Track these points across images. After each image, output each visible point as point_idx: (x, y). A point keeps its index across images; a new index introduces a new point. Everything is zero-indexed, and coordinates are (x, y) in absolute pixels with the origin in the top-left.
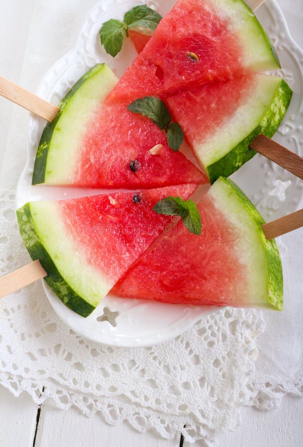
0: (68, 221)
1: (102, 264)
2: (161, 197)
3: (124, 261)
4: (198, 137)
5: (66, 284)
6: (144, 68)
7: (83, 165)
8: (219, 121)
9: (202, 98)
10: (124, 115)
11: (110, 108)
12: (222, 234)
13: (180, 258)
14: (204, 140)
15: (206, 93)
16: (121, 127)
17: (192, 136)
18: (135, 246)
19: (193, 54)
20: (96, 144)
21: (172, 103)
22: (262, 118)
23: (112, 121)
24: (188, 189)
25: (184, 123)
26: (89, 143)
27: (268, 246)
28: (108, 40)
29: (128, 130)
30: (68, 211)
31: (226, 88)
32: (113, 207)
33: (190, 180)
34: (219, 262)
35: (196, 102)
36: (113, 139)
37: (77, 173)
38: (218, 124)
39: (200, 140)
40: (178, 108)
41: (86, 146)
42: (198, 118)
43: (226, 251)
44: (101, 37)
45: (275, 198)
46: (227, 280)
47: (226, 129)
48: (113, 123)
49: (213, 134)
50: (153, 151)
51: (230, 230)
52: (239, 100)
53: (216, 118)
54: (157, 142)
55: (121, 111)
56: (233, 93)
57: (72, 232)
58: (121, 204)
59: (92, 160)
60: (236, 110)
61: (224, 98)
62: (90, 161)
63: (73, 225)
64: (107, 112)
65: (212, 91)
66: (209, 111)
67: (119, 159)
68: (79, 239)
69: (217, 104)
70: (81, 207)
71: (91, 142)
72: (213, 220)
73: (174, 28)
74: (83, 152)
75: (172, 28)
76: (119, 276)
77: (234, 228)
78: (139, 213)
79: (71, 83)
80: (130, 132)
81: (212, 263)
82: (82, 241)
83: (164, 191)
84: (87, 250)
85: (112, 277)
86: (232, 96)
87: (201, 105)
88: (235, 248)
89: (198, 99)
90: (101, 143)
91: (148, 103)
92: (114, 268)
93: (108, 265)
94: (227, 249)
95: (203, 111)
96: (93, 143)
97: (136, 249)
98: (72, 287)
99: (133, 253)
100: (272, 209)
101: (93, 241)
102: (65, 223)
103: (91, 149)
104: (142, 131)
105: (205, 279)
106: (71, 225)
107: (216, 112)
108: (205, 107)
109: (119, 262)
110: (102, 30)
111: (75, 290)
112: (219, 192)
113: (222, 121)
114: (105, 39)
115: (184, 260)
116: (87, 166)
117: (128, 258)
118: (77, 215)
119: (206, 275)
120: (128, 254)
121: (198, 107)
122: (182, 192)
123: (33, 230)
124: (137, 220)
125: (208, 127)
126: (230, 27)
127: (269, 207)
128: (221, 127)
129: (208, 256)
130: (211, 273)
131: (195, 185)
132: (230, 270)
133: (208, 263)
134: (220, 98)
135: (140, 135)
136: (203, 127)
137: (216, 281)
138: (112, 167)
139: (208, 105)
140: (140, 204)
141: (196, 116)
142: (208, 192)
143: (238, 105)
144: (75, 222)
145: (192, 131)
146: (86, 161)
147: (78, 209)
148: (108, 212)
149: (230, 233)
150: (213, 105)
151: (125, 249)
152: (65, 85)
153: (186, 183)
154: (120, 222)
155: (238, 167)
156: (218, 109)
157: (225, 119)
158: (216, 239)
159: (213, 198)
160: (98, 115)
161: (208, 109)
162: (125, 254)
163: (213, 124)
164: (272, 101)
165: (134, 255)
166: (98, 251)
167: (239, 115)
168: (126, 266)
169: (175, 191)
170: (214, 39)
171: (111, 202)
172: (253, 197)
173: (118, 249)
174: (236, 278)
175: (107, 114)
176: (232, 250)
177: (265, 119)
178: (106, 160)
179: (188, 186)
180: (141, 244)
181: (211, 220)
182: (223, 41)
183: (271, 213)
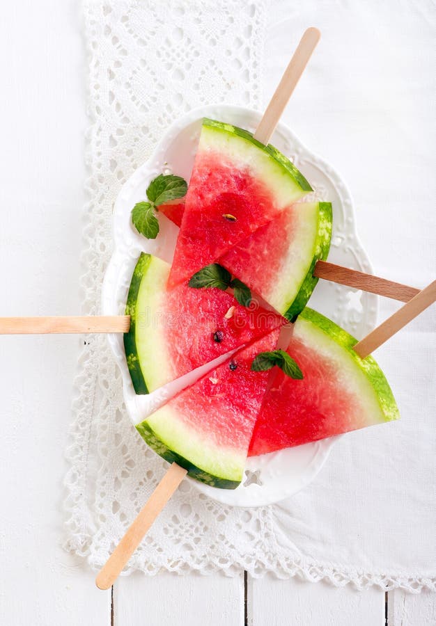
0: (186, 419)
1: (230, 440)
2: (254, 356)
3: (246, 428)
4: (264, 289)
5: (208, 474)
6: (189, 245)
7: (175, 361)
8: (277, 265)
9: (253, 249)
10: (188, 295)
11: (174, 294)
12: (322, 370)
13: (294, 406)
14: (270, 290)
15: (254, 242)
16: (191, 307)
17: (259, 290)
18: (250, 411)
19: (229, 216)
20: (177, 334)
21: (227, 265)
22: (314, 248)
23: (180, 305)
24: (274, 337)
25: (246, 279)
26: (170, 336)
27: (367, 367)
28: (144, 226)
29: (198, 307)
30: (181, 410)
31: (270, 230)
32: (217, 385)
33: (272, 328)
34: (330, 398)
35: (248, 255)
36: (190, 322)
37: (172, 370)
38: (277, 269)
39: (267, 291)
40: (235, 267)
41: (169, 341)
42: (257, 270)
43: (332, 386)
44: (136, 227)
45: (353, 311)
46: (343, 412)
47: (286, 272)
48: (183, 307)
49: (276, 280)
50: (228, 315)
51: (327, 364)
52: (287, 238)
53: (273, 264)
54: (228, 306)
55: (185, 292)
56: (279, 232)
57: (192, 426)
58: (222, 380)
59: (180, 352)
60: (288, 248)
61: (272, 241)
62: (178, 353)
63: (191, 419)
64: (173, 299)
65: (260, 239)
66: (264, 260)
67: (202, 338)
68: (201, 429)
69: (268, 249)
70: (190, 400)
71: (171, 334)
72: (309, 359)
73: (202, 197)
74: (169, 348)
75: (199, 198)
76: (248, 443)
77: (330, 361)
78: (241, 380)
79: (126, 283)
80: (200, 308)
81: (324, 401)
82: (205, 429)
83: (253, 349)
84: (212, 435)
85: (242, 448)
86: (279, 236)
87: (255, 256)
88: (338, 380)
89: (249, 251)
90: (180, 331)
91: (205, 273)
92: (241, 439)
93: (235, 438)
94: (332, 383)
95: (258, 260)
96: (174, 334)
97: (252, 412)
98: (214, 474)
99: (251, 416)
100: (355, 323)
101: (214, 425)
102: (184, 421)
103: (174, 342)
104: (211, 302)
105: (324, 418)
106: (189, 421)
107: (271, 257)
108: (259, 257)
109: (243, 431)
110: (133, 219)
111: (218, 476)
112: (303, 331)
113: (279, 265)
114: (140, 227)
115: (298, 406)
116: (178, 359)
117: (249, 425)
118: (190, 409)
119: (323, 413)
120: (247, 421)
121: (252, 259)
122: (270, 343)
123: (159, 442)
124: (242, 386)
125: (269, 276)
126: (252, 174)
127: (351, 320)
128: (281, 270)
129: (318, 396)
130: (327, 411)
131: (278, 331)
132: (342, 402)
133: (320, 402)
134: (269, 242)
135: (211, 306)
136: (265, 277)
137: (334, 417)
138: (199, 348)
139: (261, 253)
140: (239, 371)
141: (254, 268)
142: (294, 335)
143: (289, 243)
144: (191, 416)
145: (256, 284)
146: (175, 354)
147: (189, 403)
148: (215, 392)
149: (329, 367)
150: (266, 252)
151: (242, 417)
152: (123, 287)
153: (270, 332)
154: (229, 395)
155: (310, 296)
156: (271, 254)
157: (282, 261)
158: (319, 377)
159: (300, 339)
160: (167, 307)
161: (262, 257)
162: (245, 421)
163: (273, 271)
164: (318, 228)
165: (253, 418)
166: (221, 431)
167: (293, 253)
168: (250, 431)
169: (263, 345)
170: (242, 193)
171: (213, 383)
172: (333, 317)
173: (237, 420)
174: (351, 408)
175: (174, 302)
176: (336, 383)
177: (318, 247)
178: (191, 344)
179: (273, 333)
180: (255, 405)
181: (306, 359)
182: (252, 191)
183: (355, 327)
